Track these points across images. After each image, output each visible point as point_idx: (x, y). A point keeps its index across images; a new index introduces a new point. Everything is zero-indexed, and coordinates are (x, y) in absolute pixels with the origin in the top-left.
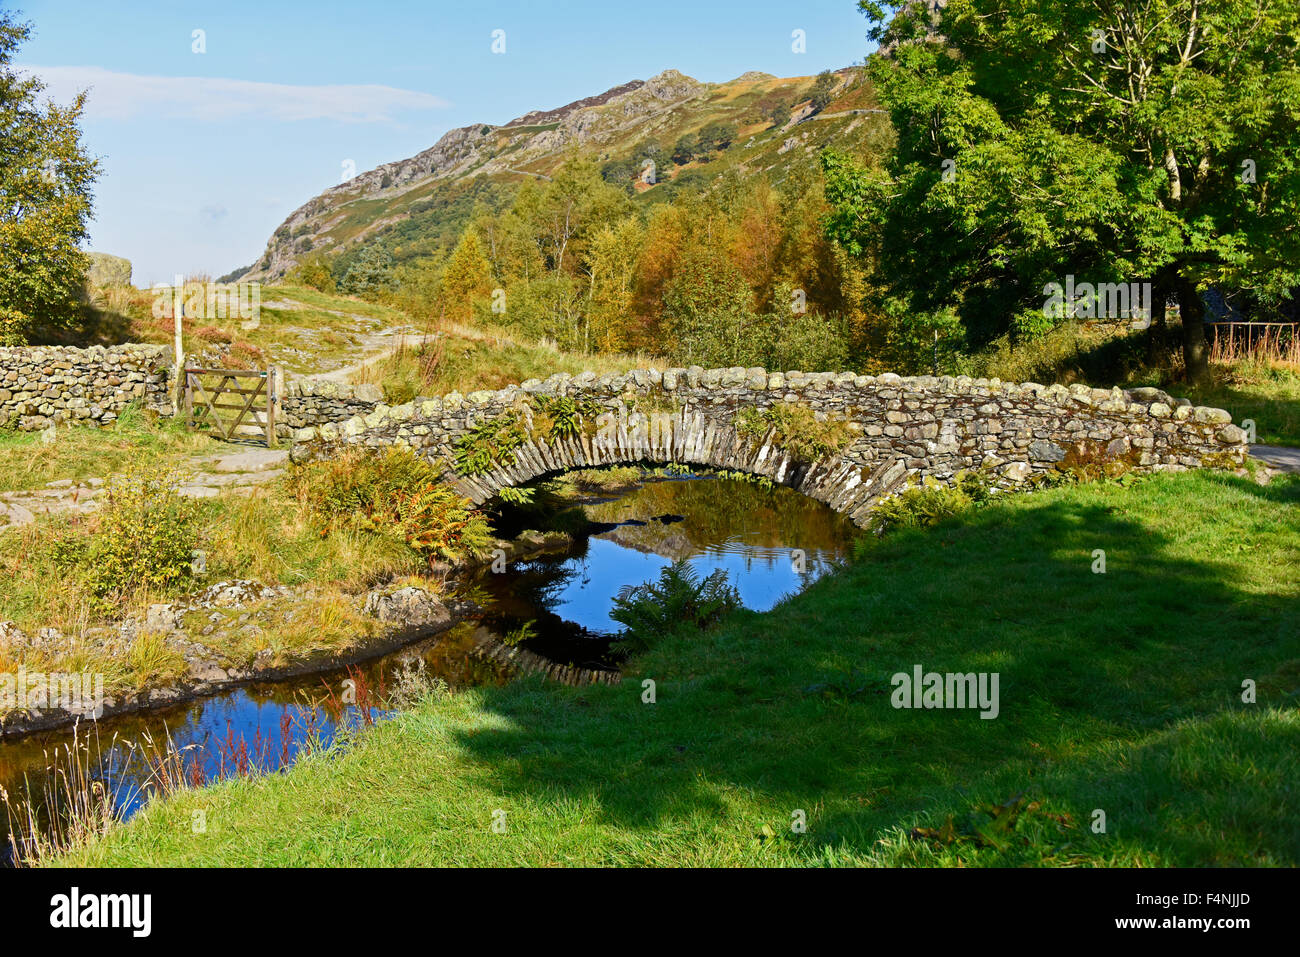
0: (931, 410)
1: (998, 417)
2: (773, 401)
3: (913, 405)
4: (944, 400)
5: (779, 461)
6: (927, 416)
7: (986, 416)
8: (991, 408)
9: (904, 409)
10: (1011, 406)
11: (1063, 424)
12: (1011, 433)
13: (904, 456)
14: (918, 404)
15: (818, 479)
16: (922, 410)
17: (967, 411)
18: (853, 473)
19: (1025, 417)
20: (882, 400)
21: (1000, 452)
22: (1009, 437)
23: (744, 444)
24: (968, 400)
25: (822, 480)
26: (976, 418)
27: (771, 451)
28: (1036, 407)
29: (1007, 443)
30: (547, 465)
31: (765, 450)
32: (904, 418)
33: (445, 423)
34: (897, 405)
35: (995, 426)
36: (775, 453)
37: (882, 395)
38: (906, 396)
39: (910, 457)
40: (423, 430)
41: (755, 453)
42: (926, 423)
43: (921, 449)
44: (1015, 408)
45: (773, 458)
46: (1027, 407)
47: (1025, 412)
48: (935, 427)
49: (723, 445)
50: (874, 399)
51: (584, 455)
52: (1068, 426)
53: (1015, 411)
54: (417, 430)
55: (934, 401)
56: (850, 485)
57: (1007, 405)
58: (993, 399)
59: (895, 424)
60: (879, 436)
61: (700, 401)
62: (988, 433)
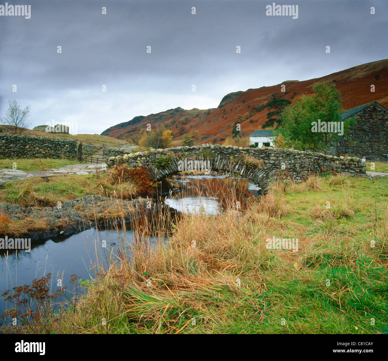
1: (300, 158)
4: (286, 154)
5: (241, 169)
7: (297, 159)
9: (275, 156)
11: (317, 161)
12: (304, 163)
13: (275, 169)
14: (279, 155)
16: (280, 157)
17: (292, 157)
18: (261, 173)
21: (301, 168)
24: (292, 154)
26: (294, 159)
27: (239, 167)
29: (303, 166)
31: (237, 166)
32: (275, 158)
34: (273, 155)
35: (299, 161)
37: (269, 152)
38: (275, 153)
40: (144, 158)
41: (235, 167)
42: (281, 160)
43: (279, 167)
44: (304, 157)
46: (307, 156)
47: (307, 158)
49: (226, 164)
50: (267, 153)
52: (319, 162)
54: (142, 158)
55: (283, 154)
56: (260, 176)
57: (302, 155)
58: (299, 154)
59: (272, 160)
60: (268, 163)
61: (220, 153)
62: (297, 163)
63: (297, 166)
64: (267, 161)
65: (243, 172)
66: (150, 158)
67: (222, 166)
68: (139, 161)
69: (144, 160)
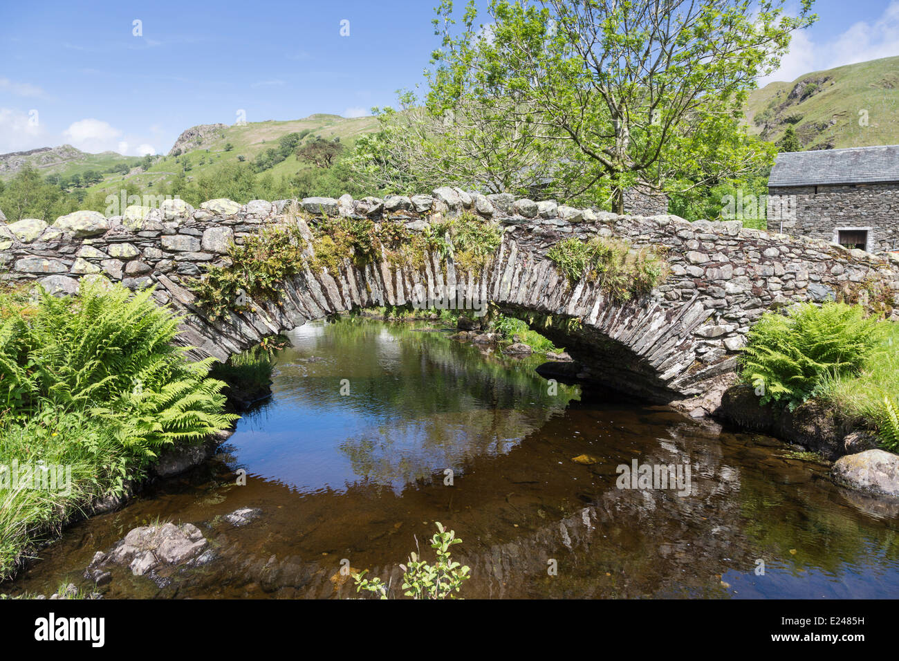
0: (725, 253)
1: (779, 259)
2: (589, 234)
3: (710, 246)
4: (735, 243)
5: (592, 301)
6: (721, 258)
7: (770, 259)
8: (772, 252)
9: (701, 250)
10: (787, 250)
11: (829, 268)
12: (792, 276)
13: (704, 296)
14: (712, 245)
15: (626, 321)
16: (718, 252)
17: (753, 254)
18: (658, 314)
19: (800, 260)
20: (684, 239)
21: (786, 293)
22: (791, 279)
23: (559, 282)
24: (754, 243)
25: (631, 321)
26: (763, 260)
27: (584, 290)
28: (808, 251)
29: (791, 284)
30: (330, 305)
31: (579, 289)
32: (703, 258)
33: (167, 241)
34: (696, 245)
35: (779, 269)
36: (588, 292)
37: (682, 234)
38: (702, 236)
39: (709, 298)
40: (127, 250)
41: (570, 293)
42: (722, 264)
43: (722, 290)
44: (790, 252)
45: (585, 298)
46: (799, 251)
47: (800, 257)
48: (730, 267)
49: (540, 282)
50: (675, 238)
51: (385, 291)
52: (833, 270)
53: (792, 255)
54: (115, 250)
55: (725, 242)
56: (654, 326)
57: (784, 249)
58: (773, 243)
59: (697, 264)
60: (683, 276)
61: (518, 229)
62: (775, 275)
63: (774, 284)
64: (679, 269)
65: (600, 313)
66: (163, 249)
67: (523, 290)
68: (90, 267)
69: (126, 260)
